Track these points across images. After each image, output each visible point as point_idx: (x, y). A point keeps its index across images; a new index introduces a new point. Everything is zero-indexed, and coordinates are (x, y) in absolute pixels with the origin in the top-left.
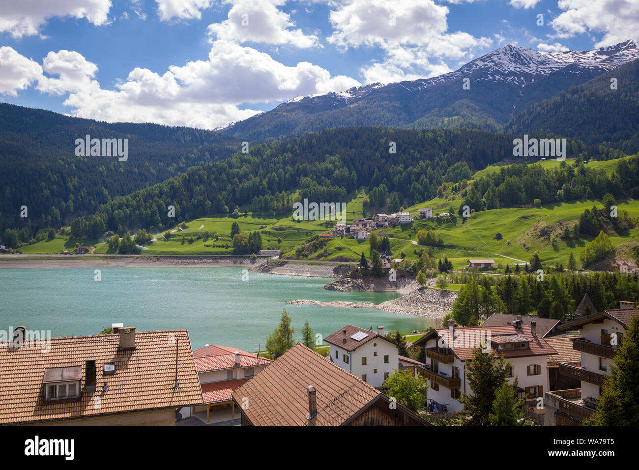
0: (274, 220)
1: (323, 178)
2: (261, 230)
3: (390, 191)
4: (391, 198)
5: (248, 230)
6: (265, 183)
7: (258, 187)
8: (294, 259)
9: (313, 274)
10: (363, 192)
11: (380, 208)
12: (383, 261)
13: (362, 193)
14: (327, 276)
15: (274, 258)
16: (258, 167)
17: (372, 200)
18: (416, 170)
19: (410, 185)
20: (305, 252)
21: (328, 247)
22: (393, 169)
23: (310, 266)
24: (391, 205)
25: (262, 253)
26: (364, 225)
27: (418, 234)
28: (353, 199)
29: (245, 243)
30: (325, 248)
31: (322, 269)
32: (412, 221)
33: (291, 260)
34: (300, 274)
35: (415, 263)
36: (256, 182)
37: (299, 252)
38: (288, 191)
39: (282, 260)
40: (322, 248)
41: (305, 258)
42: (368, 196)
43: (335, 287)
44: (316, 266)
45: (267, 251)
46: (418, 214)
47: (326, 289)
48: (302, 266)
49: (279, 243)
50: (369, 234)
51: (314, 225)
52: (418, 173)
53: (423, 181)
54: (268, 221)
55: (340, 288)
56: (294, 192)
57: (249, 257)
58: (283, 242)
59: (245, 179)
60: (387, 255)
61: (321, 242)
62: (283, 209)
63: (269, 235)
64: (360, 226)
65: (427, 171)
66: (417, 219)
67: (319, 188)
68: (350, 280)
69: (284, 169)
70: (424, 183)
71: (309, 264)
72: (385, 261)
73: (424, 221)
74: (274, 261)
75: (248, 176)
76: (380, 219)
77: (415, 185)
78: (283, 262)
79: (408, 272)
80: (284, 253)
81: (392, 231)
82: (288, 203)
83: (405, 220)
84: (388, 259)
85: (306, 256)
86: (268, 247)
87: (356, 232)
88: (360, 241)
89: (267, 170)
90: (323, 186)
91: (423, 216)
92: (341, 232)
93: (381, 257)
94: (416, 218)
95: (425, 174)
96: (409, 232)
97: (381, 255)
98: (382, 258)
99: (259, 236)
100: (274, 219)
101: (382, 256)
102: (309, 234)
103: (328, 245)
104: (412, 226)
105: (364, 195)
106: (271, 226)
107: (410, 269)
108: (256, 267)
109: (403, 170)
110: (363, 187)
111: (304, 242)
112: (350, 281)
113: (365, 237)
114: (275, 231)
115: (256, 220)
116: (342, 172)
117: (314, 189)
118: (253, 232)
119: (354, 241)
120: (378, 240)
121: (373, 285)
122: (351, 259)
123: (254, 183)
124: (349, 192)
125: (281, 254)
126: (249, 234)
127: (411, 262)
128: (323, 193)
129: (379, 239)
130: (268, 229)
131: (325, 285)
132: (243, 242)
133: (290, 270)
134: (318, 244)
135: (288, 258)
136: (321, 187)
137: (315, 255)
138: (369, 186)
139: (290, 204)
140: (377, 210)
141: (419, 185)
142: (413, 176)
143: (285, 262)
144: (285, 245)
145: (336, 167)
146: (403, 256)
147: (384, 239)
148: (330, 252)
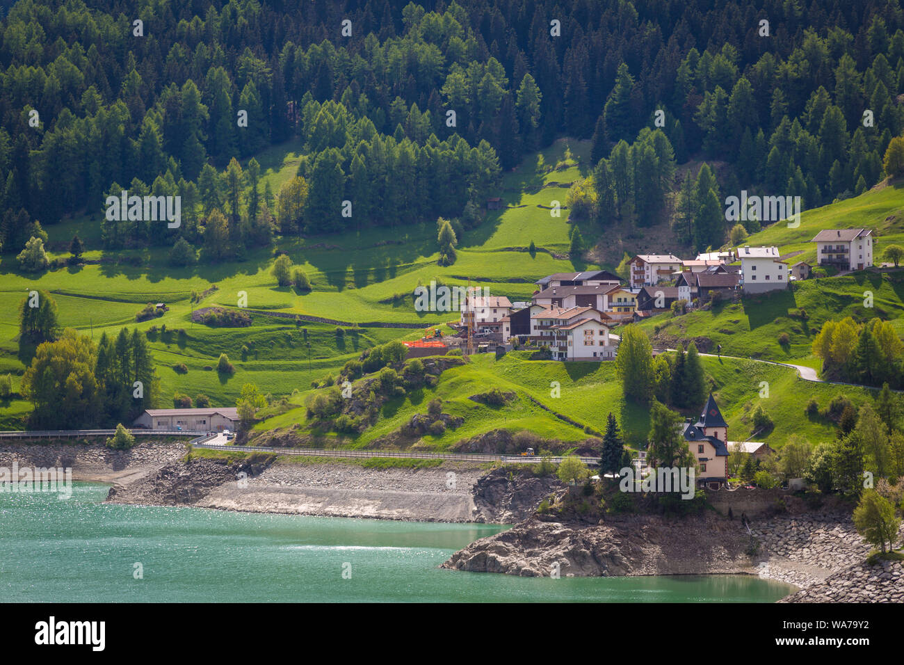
0: (197, 284)
1: (399, 102)
2: (144, 327)
3: (681, 160)
4: (689, 187)
5: (92, 324)
6: (155, 128)
7: (125, 144)
8: (301, 445)
9: (388, 507)
10: (569, 162)
11: (641, 231)
12: (693, 447)
13: (565, 167)
14: (446, 513)
15: (210, 442)
16: (122, 61)
17: (610, 192)
18: (789, 67)
19: (768, 133)
20: (346, 418)
21: (445, 395)
22: (693, 65)
23: (374, 475)
24: (688, 218)
25: (155, 424)
26: (586, 300)
27: (819, 337)
28: (527, 191)
29: (84, 379)
30: (429, 397)
31: (420, 486)
32: (790, 284)
33: (288, 451)
34: (332, 509)
35: (826, 458)
36: (113, 121)
37: (322, 416)
38: (253, 161)
39: (250, 451)
40: (417, 401)
41: (346, 441)
42: (590, 179)
43: (500, 559)
44: (397, 475)
45: (174, 412)
46: (813, 251)
47: (461, 567)
48: (338, 474)
49: (223, 381)
50: (612, 336)
51: (368, 302)
52: (797, 81)
53: (819, 111)
54: (169, 285)
55: (523, 562)
56: (277, 165)
57: (100, 441)
58: (240, 374)
59: (66, 110)
60: (708, 426)
61: (414, 372)
62: (234, 237)
63: (182, 345)
64: (570, 304)
65: (838, 72)
66: (811, 275)
67: (383, 145)
68: (559, 528)
69: (231, 66)
70: (823, 122)
71: (369, 466)
72: (701, 450)
73: (841, 283)
74: (219, 456)
75: (78, 96)
76: (651, 276)
77: (786, 131)
78: (256, 459)
79: (800, 492)
80: (257, 422)
81: (708, 325)
82: (254, 208)
83: (761, 279)
84: (714, 442)
85: (352, 432)
86: (177, 396)
87: (558, 332)
88: (579, 370)
89: (158, 69)
90: (399, 140)
91: (836, 262)
92: (487, 332)
93: (687, 434)
94: (806, 271)
95: (830, 83)
96: (779, 327)
97: (687, 426)
98: (696, 435)
99: (140, 352)
100: (196, 279)
101: (690, 428)
102: (348, 340)
103: (443, 386)
104: (794, 306)
105: (573, 175)
106: (186, 309)
107: (809, 481)
108: (141, 481)
109: (734, 70)
110: (565, 140)
111: (334, 373)
112: (563, 535)
113: (599, 349)
114: (203, 329)
115: (120, 283)
116: (477, 77)
117: (363, 150)
118: (113, 333)
119: (554, 365)
120: (654, 364)
121: (658, 549)
122: (546, 445)
123: (108, 127)
124: (510, 160)
125: (243, 430)
126: (96, 343)
127: (809, 453)
128: (401, 166)
129: (660, 359)
130: (174, 319)
131: (456, 552)
132: (72, 377)
133: (289, 491)
134: (399, 383)
135: (275, 443)
136: (391, 139)
137: (391, 426)
138: (595, 136)
139: (260, 216)
140: (631, 237)
141: (803, 134)
142: (778, 93)
143: (263, 457)
144: (254, 387)
145: (451, 57)
146: (762, 428)
147: (681, 357)
148: (454, 416)
